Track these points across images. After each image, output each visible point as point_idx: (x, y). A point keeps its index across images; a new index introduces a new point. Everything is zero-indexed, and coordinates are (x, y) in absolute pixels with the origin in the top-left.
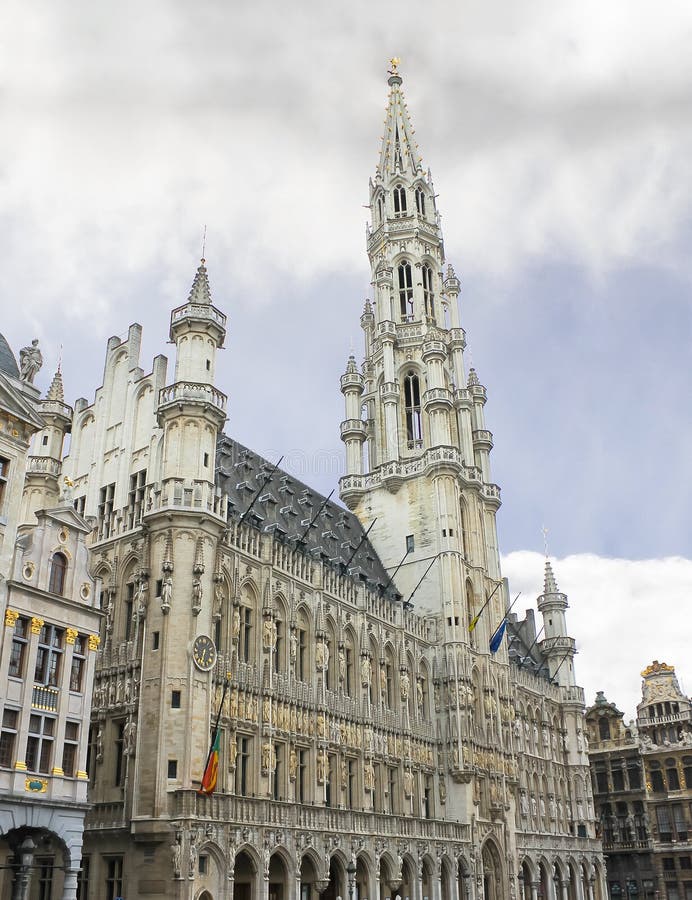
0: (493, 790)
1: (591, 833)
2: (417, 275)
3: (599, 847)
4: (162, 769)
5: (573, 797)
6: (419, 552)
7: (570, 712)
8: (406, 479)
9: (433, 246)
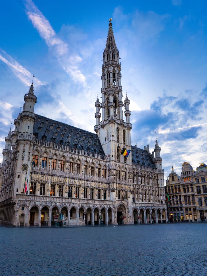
0: (123, 193)
1: (164, 202)
2: (111, 75)
3: (166, 206)
4: (15, 190)
5: (160, 194)
6: (107, 141)
7: (159, 175)
8: (105, 125)
9: (116, 67)
